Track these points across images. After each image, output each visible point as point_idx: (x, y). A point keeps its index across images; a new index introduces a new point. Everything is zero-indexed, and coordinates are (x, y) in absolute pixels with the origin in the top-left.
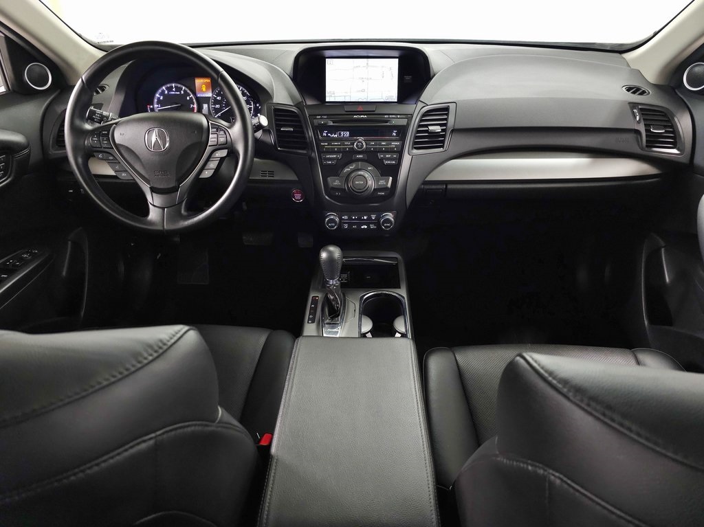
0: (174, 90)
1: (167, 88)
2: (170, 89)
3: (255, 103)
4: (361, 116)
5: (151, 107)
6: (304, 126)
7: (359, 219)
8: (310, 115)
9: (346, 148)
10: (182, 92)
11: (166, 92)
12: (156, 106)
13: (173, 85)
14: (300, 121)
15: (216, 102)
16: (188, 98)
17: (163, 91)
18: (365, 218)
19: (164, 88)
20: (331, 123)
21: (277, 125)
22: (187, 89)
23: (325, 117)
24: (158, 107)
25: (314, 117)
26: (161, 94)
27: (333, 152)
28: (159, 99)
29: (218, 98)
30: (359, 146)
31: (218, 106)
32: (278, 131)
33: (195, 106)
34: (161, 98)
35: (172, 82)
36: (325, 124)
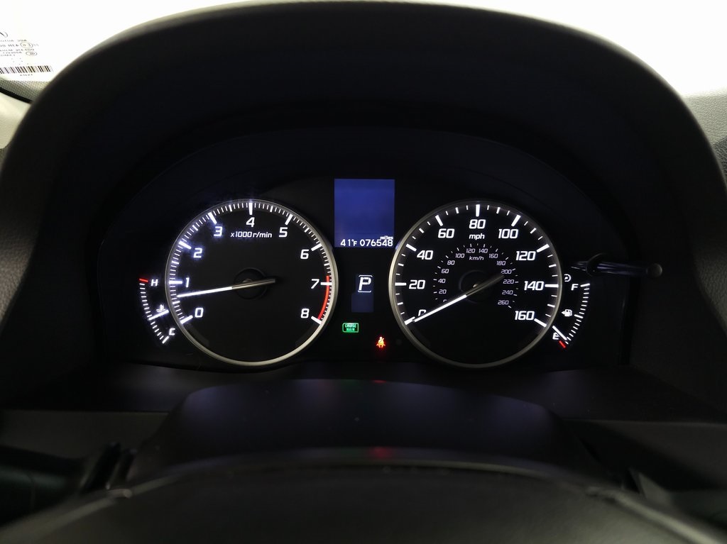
0: (251, 222)
1: (222, 218)
2: (234, 221)
5: (155, 283)
10: (283, 233)
11: (219, 232)
12: (173, 282)
13: (251, 206)
15: (412, 268)
16: (304, 255)
17: (207, 229)
19: (211, 216)
22: (302, 222)
24: (181, 289)
26: (195, 241)
28: (186, 256)
29: (424, 255)
31: (418, 284)
33: (332, 284)
34: (198, 253)
35: (246, 196)
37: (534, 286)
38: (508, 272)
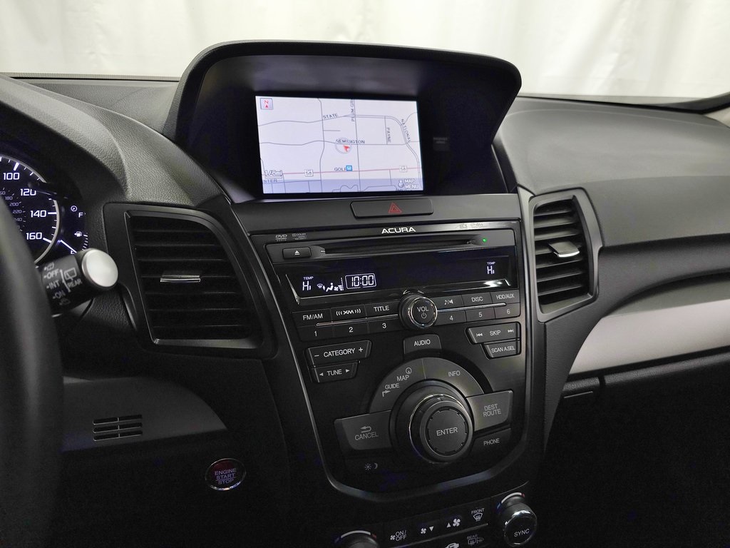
3: (64, 205)
4: (402, 230)
6: (237, 265)
7: (441, 529)
8: (252, 233)
9: (380, 323)
14: (220, 252)
18: (457, 522)
20: (321, 254)
21: (144, 268)
23: (302, 236)
25: (269, 238)
27: (341, 338)
30: (424, 317)
32: (150, 285)
36: (306, 256)
37: (39, 214)
38: (16, 204)
